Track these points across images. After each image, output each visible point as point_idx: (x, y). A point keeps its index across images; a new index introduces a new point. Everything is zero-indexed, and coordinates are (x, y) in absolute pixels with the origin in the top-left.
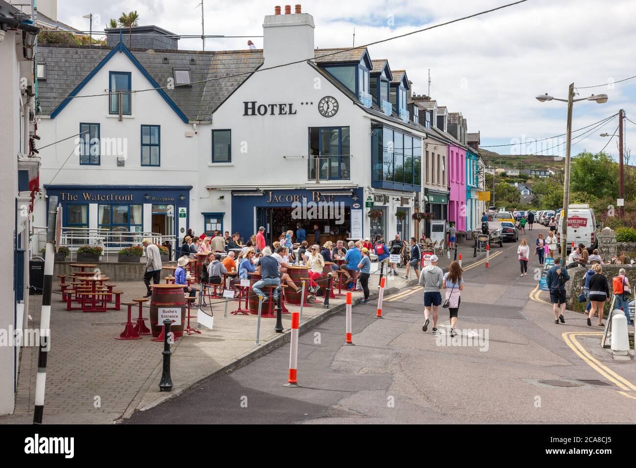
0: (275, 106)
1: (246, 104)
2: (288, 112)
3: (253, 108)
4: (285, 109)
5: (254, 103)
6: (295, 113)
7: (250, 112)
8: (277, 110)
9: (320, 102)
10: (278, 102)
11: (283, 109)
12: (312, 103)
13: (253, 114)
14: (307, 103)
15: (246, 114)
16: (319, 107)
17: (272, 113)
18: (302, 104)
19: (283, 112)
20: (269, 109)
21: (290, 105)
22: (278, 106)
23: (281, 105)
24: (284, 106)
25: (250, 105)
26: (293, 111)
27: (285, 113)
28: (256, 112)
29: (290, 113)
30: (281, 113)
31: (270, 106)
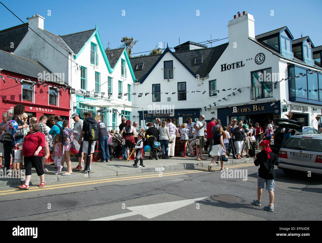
0: (234, 64)
1: (222, 66)
2: (240, 66)
3: (225, 67)
4: (239, 65)
5: (225, 65)
6: (244, 65)
7: (224, 69)
8: (235, 66)
9: (256, 57)
10: (236, 62)
11: (238, 65)
12: (252, 59)
13: (225, 70)
14: (249, 59)
15: (222, 70)
16: (255, 60)
17: (233, 68)
18: (247, 60)
19: (238, 66)
20: (232, 66)
21: (241, 62)
22: (236, 64)
23: (237, 63)
24: (238, 63)
26: (243, 65)
27: (239, 67)
28: (227, 69)
29: (242, 66)
30: (237, 67)
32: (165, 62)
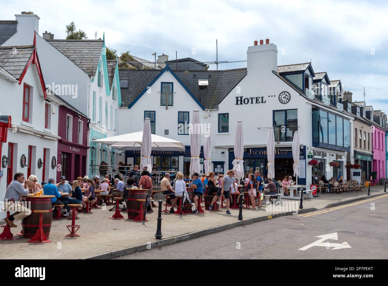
0: (253, 99)
1: (237, 98)
2: (261, 102)
3: (241, 100)
4: (260, 100)
5: (241, 97)
6: (265, 102)
7: (239, 102)
8: (254, 101)
9: (280, 95)
10: (255, 97)
11: (258, 100)
12: (275, 96)
13: (241, 103)
14: (272, 96)
15: (237, 104)
16: (279, 98)
17: (252, 103)
18: (269, 96)
19: (258, 102)
20: (250, 101)
21: (262, 98)
22: (255, 99)
23: (257, 98)
24: (259, 98)
25: (239, 99)
27: (259, 103)
28: (243, 103)
29: (262, 102)
30: (257, 102)
31: (251, 99)
32: (162, 83)
